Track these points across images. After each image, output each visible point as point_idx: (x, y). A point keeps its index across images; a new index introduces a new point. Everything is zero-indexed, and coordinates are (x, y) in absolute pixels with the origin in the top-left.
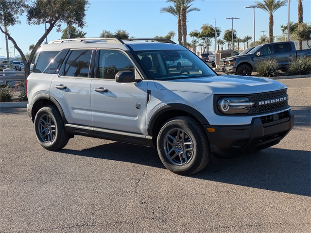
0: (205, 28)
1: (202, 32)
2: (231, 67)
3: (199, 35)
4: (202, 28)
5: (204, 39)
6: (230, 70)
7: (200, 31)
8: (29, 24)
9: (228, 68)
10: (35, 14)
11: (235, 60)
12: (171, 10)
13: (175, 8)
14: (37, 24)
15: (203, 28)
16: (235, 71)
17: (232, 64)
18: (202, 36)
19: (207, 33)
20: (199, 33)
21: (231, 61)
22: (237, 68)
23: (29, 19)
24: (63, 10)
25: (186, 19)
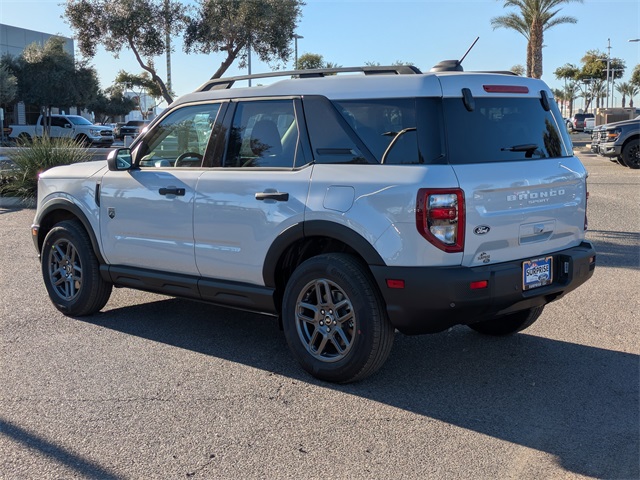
0: (591, 59)
1: (584, 69)
2: (611, 144)
3: (577, 75)
4: (583, 60)
5: (587, 82)
6: (609, 149)
7: (580, 66)
8: (187, 52)
9: (604, 146)
10: (198, 33)
11: (619, 129)
12: (513, 22)
13: (522, 18)
14: (204, 52)
15: (586, 58)
16: (619, 152)
17: (613, 138)
18: (585, 77)
19: (594, 71)
20: (577, 71)
21: (611, 131)
22: (623, 146)
23: (189, 43)
24: (249, 26)
25: (541, 41)
